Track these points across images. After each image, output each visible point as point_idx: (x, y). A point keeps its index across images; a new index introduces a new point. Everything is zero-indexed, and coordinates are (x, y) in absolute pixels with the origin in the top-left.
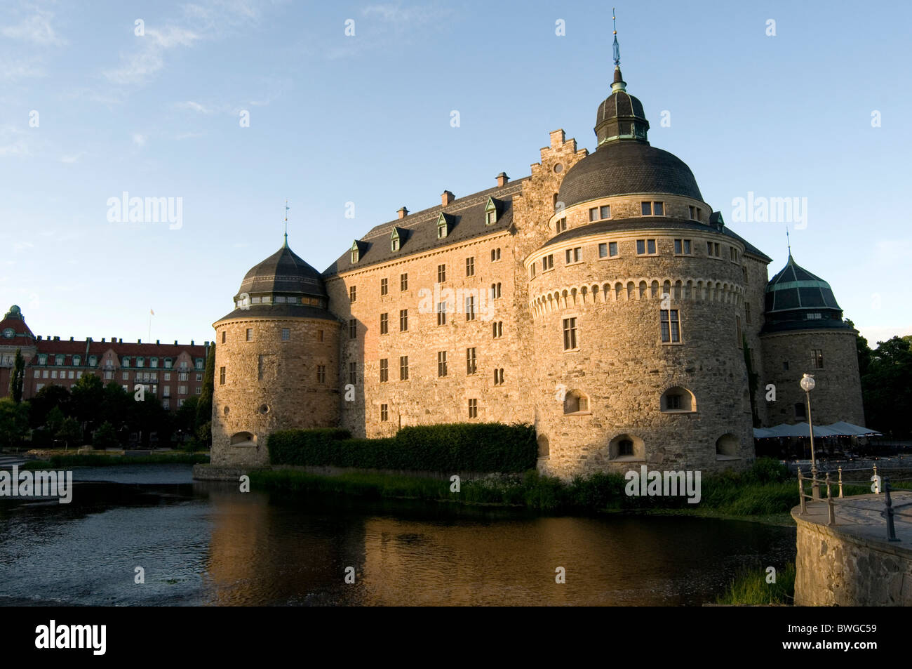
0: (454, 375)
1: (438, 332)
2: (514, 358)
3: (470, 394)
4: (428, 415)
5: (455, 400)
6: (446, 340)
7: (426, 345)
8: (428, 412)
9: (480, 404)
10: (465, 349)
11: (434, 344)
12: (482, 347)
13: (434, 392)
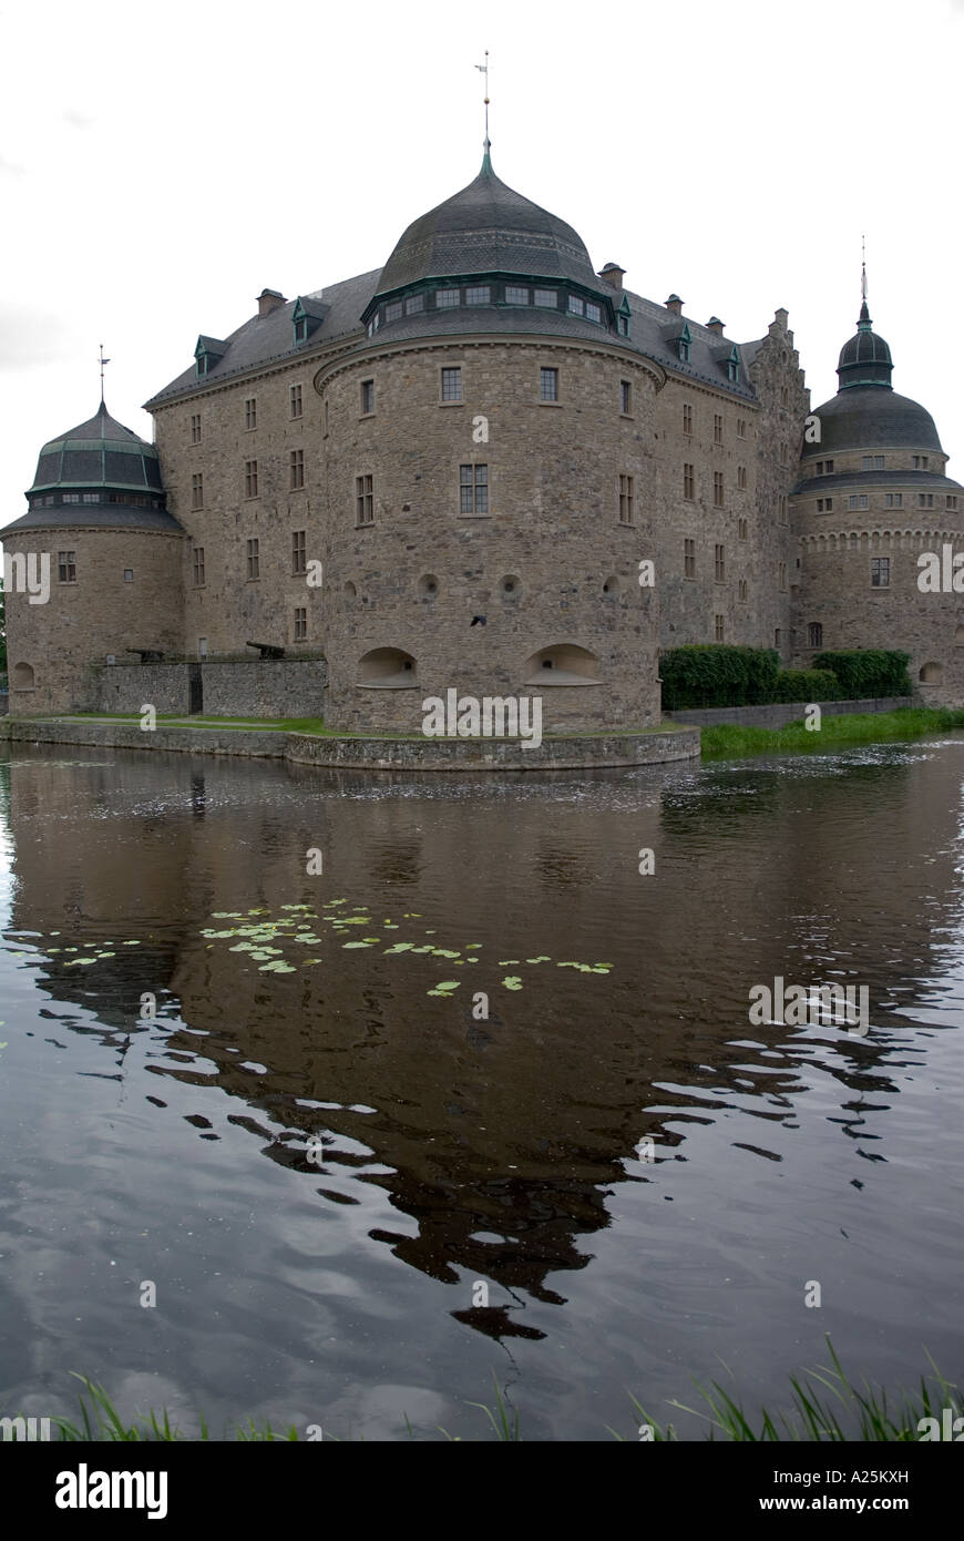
0: (702, 579)
1: (686, 509)
2: (756, 572)
3: (719, 608)
4: (673, 634)
5: (703, 614)
6: (695, 525)
7: (673, 524)
8: (672, 629)
9: (727, 623)
10: (714, 543)
11: (681, 526)
12: (731, 547)
13: (679, 599)
